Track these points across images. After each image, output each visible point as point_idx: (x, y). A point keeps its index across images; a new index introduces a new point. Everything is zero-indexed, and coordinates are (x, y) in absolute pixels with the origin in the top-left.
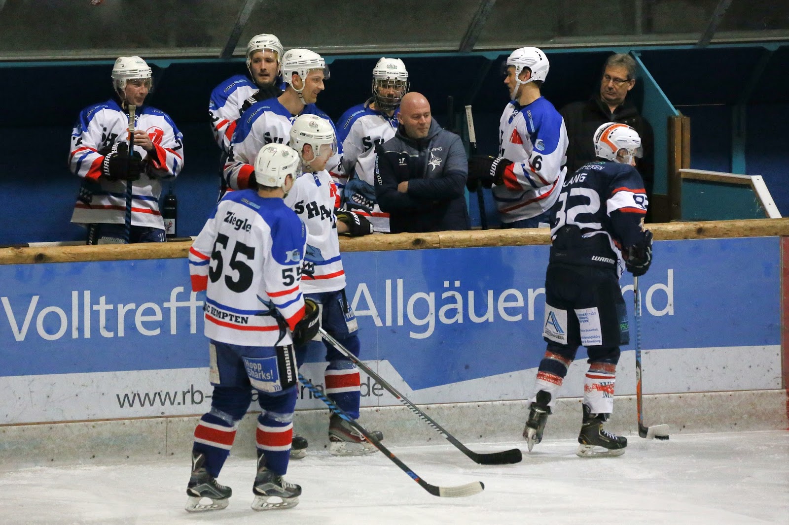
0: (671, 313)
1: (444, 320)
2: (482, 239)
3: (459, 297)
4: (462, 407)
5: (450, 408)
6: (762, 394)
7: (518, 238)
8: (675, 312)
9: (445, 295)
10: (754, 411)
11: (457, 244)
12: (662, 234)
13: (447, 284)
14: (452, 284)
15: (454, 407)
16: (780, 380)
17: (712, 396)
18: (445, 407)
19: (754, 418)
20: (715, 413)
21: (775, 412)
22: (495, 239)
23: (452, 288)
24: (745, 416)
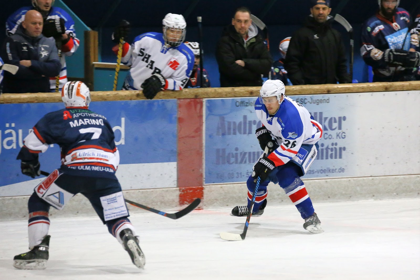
0: (123, 143)
1: (7, 147)
2: (27, 98)
3: (14, 133)
4: (15, 199)
5: (9, 200)
6: (167, 191)
7: (45, 98)
8: (125, 143)
9: (7, 132)
10: (163, 200)
11: (13, 101)
12: (119, 97)
13: (7, 125)
14: (10, 125)
15: (11, 199)
16: (176, 182)
17: (143, 192)
18: (6, 199)
19: (163, 204)
20: (144, 202)
21: (173, 201)
22: (33, 98)
23: (10, 128)
24: (159, 203)
